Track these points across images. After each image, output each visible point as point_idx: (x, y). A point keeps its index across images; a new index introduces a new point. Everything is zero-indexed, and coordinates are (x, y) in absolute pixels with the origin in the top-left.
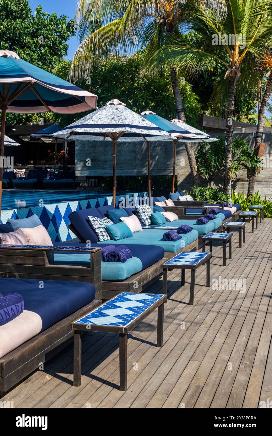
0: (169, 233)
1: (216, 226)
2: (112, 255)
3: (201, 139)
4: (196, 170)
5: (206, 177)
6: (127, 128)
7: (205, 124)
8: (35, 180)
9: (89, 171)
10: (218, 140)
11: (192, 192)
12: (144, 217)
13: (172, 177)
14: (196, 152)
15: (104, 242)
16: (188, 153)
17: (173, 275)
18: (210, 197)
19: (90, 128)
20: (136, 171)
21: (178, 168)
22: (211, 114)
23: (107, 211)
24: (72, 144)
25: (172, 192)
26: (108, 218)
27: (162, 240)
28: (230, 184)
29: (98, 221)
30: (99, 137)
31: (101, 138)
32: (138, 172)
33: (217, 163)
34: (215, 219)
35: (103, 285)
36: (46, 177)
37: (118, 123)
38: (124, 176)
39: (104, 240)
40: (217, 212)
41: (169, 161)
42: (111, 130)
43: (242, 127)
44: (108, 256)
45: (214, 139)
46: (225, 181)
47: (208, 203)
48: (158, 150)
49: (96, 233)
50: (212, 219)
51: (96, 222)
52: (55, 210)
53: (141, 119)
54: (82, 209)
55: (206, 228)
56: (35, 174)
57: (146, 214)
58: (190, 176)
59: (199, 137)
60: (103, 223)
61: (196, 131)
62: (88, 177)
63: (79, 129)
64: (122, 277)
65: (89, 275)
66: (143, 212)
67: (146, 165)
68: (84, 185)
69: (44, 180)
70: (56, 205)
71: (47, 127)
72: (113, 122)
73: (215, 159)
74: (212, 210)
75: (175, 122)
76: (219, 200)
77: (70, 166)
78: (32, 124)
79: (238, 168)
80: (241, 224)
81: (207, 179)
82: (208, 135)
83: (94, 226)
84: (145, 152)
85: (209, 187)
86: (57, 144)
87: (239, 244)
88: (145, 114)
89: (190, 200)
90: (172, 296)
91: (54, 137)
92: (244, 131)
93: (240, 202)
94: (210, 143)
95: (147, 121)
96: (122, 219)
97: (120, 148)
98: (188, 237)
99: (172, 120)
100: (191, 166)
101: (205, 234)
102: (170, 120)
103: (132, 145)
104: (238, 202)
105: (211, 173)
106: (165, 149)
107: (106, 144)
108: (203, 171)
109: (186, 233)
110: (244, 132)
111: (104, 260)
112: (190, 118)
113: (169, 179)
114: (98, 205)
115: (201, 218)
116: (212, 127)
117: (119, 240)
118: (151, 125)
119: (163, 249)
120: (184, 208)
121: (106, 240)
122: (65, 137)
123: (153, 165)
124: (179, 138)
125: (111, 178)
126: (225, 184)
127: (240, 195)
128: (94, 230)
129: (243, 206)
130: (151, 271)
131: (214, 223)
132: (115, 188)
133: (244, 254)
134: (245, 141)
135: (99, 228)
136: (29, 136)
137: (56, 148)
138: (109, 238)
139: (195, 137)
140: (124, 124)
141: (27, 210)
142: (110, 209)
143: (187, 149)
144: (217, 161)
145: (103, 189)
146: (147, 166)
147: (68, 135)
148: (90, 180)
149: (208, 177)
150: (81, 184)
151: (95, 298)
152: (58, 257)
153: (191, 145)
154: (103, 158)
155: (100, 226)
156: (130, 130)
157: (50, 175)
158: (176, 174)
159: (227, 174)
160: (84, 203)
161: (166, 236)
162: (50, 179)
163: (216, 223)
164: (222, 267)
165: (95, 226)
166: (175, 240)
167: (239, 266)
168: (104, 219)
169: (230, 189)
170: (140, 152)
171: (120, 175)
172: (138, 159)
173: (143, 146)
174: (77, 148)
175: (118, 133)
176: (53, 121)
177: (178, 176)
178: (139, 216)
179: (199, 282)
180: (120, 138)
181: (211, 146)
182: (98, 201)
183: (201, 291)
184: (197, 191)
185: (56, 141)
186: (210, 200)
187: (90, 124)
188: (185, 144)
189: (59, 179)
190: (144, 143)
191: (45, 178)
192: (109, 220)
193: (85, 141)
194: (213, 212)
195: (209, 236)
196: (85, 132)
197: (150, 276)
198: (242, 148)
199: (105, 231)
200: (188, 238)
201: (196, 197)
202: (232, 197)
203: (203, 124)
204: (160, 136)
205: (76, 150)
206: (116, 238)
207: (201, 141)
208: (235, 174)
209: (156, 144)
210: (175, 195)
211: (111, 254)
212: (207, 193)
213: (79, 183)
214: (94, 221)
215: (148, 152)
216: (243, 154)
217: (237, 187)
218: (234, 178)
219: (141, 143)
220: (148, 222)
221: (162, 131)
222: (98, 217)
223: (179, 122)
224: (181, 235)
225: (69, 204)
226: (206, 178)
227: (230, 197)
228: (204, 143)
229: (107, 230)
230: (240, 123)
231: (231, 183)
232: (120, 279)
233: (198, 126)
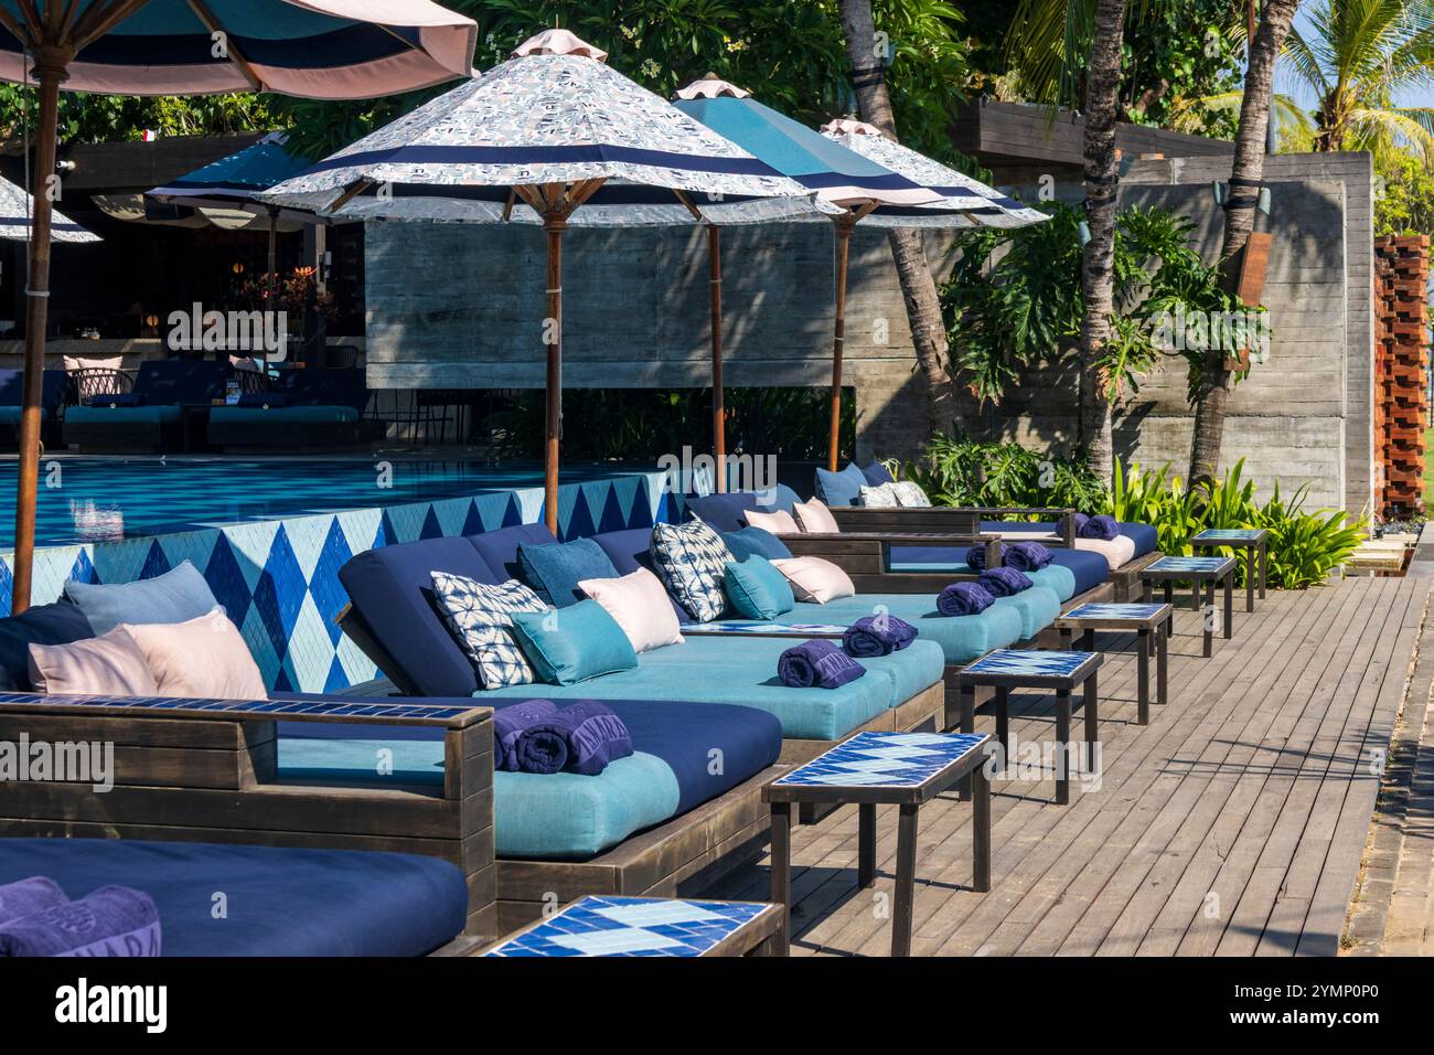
0: (806, 651)
1: (1031, 621)
2: (541, 743)
3: (967, 212)
4: (945, 359)
5: (992, 395)
6: (610, 164)
7: (988, 140)
8: (170, 410)
9: (430, 367)
10: (1047, 217)
11: (926, 466)
12: (694, 579)
13: (829, 394)
14: (945, 277)
15: (506, 693)
16: (904, 278)
17: (824, 844)
18: (1011, 489)
19: (441, 166)
20: (658, 364)
21: (859, 352)
22: (1020, 90)
23: (519, 549)
24: (347, 237)
25: (827, 467)
26: (524, 581)
27: (771, 682)
28: (1107, 429)
29: (474, 595)
30: (480, 204)
31: (491, 212)
32: (664, 369)
33: (1043, 328)
34: (1024, 592)
35: (501, 878)
36: (223, 397)
37: (570, 143)
38: (597, 392)
39: (505, 683)
40: (1037, 560)
41: (814, 319)
42: (538, 173)
43: (1170, 155)
44: (522, 748)
45: (1029, 216)
46: (1080, 415)
47: (1001, 516)
48: (761, 263)
49: (466, 650)
50: (1012, 592)
51: (469, 599)
52: (274, 548)
53: (678, 119)
54: (396, 542)
55: (980, 630)
56: (171, 383)
57: (700, 565)
58: (915, 392)
59: (955, 202)
60: (499, 606)
61: (943, 174)
62: (425, 397)
63: (387, 166)
64: (585, 841)
65: (435, 830)
66: (689, 558)
67: (703, 336)
68: (405, 435)
69: (213, 410)
70: (278, 523)
71: (230, 154)
72: (548, 136)
73: (1033, 310)
74: (1015, 549)
75: (840, 131)
76: (1051, 503)
77: (341, 341)
78: (151, 136)
79: (1142, 351)
80: (1147, 615)
81: (996, 401)
82: (1000, 196)
83: (459, 619)
84: (699, 274)
85: (1006, 441)
86: (278, 233)
87: (1134, 707)
88: (700, 96)
89: (914, 504)
90: (813, 932)
91: (266, 205)
92: (1177, 173)
93: (1153, 515)
94: (1011, 233)
95: (706, 133)
96: (585, 585)
97: (579, 254)
98: (895, 671)
99: (828, 121)
100: (917, 341)
101: (976, 657)
102: (816, 122)
103: (636, 244)
104: (1146, 517)
105: (1015, 377)
106: (797, 259)
107: (511, 236)
108: (972, 367)
109: (887, 652)
110: (1180, 179)
111: (504, 767)
112: (917, 110)
113: (816, 404)
114: (473, 525)
115: (959, 586)
116: (1022, 153)
117: (574, 681)
118: (723, 151)
119: (777, 720)
120: (883, 541)
121: (512, 681)
122: (323, 206)
123: (738, 337)
124: (857, 207)
125: (540, 398)
126: (1080, 431)
127: (1151, 483)
128: (457, 636)
129: (1169, 532)
130: (720, 818)
131: (1023, 608)
132: (555, 442)
133: (1158, 753)
134: (1177, 225)
135: (480, 627)
136: (140, 198)
137: (271, 254)
138: (528, 675)
139: (937, 206)
140: (597, 146)
141: (141, 548)
142: (533, 543)
143: (899, 262)
144: (1044, 321)
145: (500, 453)
146: (710, 345)
147: (338, 195)
148: (438, 411)
149: (1000, 392)
150: (391, 431)
151: (463, 927)
152: (294, 753)
153: (917, 244)
154: (499, 303)
155: (484, 618)
156: (625, 175)
157: (243, 386)
158: (845, 382)
159: (1093, 382)
160: (410, 518)
161: (792, 663)
162: (241, 404)
163: (1030, 610)
164: (1049, 808)
165: (464, 620)
166: (832, 685)
167: (1131, 804)
168: (506, 586)
169: (1103, 454)
170: (677, 273)
171: (579, 385)
172: (666, 310)
173: (692, 244)
174: (372, 256)
175: (568, 188)
176: (260, 121)
177: (860, 391)
178: (669, 574)
179: (940, 872)
180: (581, 208)
181: (1016, 246)
182: (473, 508)
183: (945, 909)
184: (949, 460)
185: (273, 225)
186: (1012, 504)
187: (439, 143)
188: (892, 236)
189: (289, 403)
190: (696, 233)
191: (217, 401)
192: (526, 591)
193: (414, 222)
194: (1020, 558)
195: (990, 664)
196: (417, 180)
197: (716, 839)
198: (1162, 254)
199: (510, 640)
200: (892, 675)
201: (943, 492)
202: (1114, 489)
203: (979, 142)
204: (766, 202)
205: (368, 265)
206: (562, 676)
207: (969, 224)
208: (1131, 380)
209: (755, 238)
210: (844, 481)
211: (537, 736)
212: (999, 473)
213: (383, 425)
214: (457, 593)
215: (714, 277)
216: (1167, 284)
217: (1140, 440)
218: (1124, 399)
219: (681, 234)
220: (708, 605)
221: (775, 179)
222: (478, 579)
223: (861, 131)
224: (862, 662)
225: (336, 522)
226: (989, 398)
227: (1105, 489)
228: (984, 229)
229: (519, 636)
230: (1163, 134)
231: (1108, 421)
232: (577, 847)
233: (957, 152)
